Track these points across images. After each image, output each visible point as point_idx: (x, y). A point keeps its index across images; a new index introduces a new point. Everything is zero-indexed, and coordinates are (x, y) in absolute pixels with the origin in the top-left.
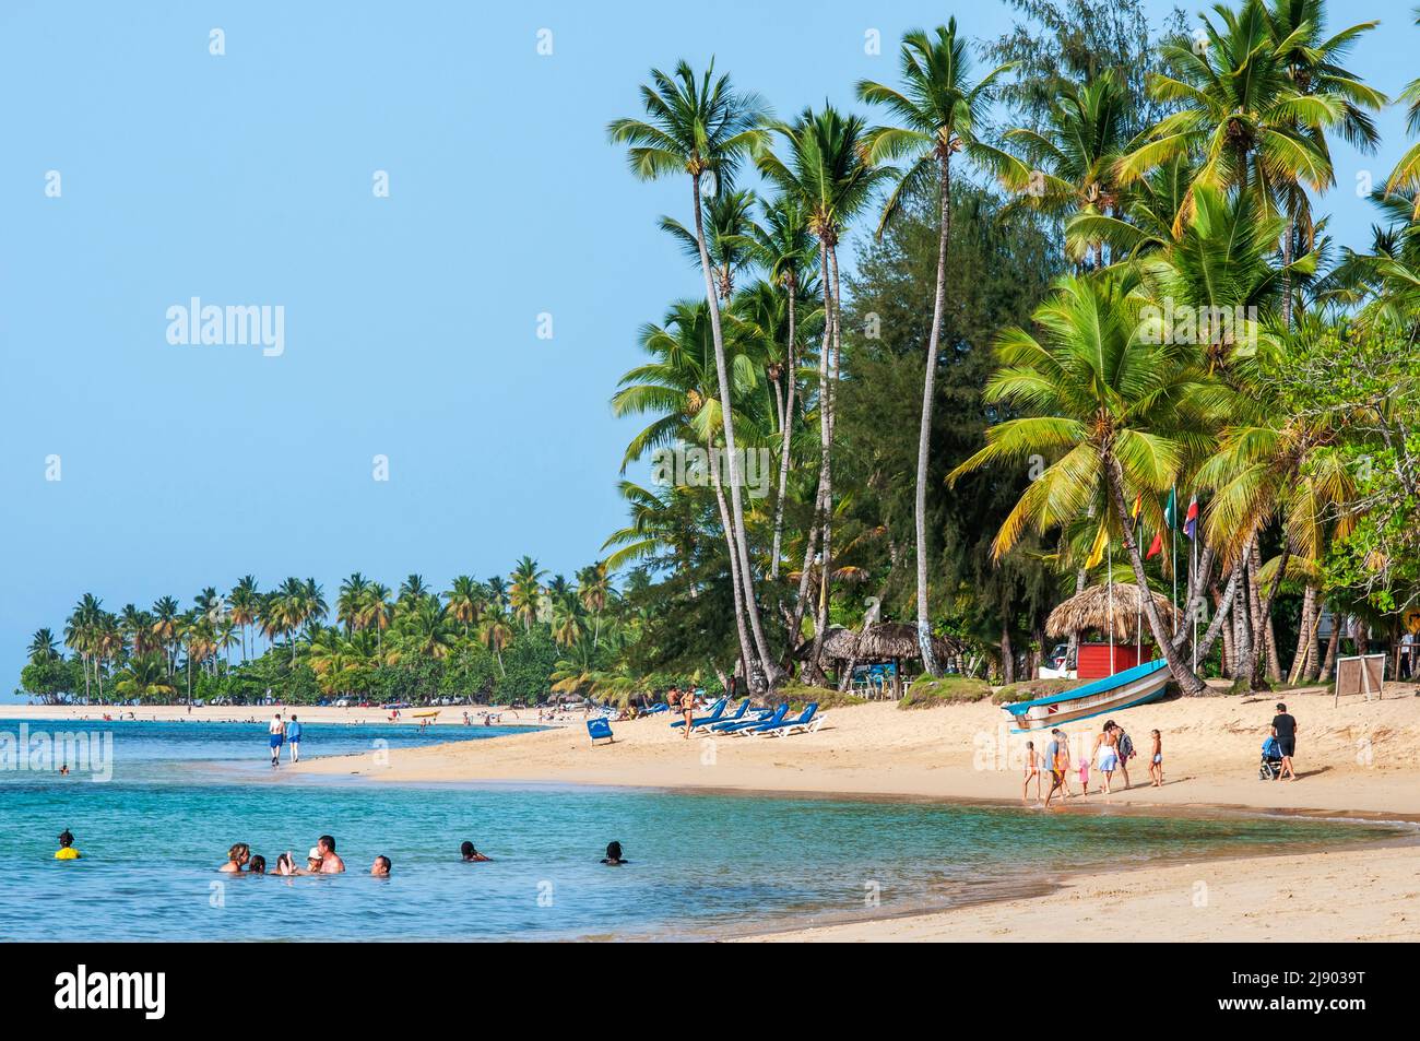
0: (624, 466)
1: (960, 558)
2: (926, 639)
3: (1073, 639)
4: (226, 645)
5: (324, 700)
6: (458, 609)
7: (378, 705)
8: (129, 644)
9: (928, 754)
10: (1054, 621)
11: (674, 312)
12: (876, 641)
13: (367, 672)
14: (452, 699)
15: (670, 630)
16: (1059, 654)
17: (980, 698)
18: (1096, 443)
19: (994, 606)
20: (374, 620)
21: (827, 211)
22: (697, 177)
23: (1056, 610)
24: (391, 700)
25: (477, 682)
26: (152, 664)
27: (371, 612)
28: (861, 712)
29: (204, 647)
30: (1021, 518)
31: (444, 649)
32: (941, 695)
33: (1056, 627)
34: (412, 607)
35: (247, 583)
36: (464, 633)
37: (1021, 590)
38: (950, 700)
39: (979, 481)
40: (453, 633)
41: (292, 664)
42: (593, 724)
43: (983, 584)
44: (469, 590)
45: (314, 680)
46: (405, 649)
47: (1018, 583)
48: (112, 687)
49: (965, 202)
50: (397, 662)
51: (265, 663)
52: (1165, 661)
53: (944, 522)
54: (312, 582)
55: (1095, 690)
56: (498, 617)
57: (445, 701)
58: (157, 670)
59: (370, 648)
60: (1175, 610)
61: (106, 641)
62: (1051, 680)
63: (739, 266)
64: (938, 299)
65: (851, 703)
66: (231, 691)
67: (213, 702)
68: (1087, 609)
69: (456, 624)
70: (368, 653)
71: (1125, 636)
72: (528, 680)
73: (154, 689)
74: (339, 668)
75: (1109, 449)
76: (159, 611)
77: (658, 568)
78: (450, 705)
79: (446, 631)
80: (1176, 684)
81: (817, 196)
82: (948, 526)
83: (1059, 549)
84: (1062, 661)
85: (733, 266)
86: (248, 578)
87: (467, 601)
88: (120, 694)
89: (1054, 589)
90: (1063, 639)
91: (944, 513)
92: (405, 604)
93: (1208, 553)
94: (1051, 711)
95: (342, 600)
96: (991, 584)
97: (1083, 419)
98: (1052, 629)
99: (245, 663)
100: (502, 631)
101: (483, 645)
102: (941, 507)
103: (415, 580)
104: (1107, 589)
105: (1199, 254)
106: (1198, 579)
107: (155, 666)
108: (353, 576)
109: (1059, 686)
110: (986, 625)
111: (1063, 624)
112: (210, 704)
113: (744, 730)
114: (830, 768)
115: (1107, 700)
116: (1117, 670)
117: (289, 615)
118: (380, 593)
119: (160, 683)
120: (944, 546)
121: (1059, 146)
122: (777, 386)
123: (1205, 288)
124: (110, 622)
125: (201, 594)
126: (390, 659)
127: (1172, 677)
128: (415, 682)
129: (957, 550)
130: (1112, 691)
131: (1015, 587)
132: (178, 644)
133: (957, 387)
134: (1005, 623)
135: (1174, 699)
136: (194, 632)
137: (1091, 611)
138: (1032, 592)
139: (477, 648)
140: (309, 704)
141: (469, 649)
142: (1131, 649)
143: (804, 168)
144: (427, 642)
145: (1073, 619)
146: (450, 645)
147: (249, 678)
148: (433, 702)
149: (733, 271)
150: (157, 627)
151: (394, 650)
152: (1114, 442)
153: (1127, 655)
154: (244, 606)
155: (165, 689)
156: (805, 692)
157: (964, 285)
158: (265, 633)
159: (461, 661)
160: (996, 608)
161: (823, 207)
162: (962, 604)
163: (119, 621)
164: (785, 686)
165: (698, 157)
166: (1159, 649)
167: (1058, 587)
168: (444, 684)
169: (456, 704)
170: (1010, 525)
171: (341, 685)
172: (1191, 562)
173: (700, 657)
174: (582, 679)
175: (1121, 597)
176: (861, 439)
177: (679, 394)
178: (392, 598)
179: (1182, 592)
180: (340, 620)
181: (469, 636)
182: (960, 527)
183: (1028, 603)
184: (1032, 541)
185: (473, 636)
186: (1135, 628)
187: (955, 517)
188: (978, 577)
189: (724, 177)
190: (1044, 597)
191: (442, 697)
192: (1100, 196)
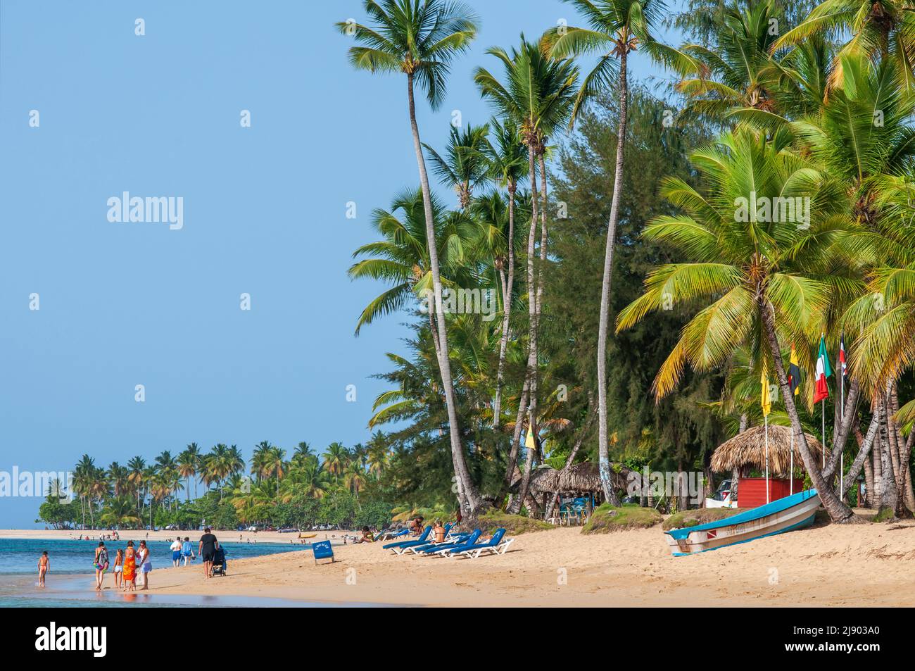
0: (359, 328)
1: (642, 408)
2: (606, 473)
3: (736, 475)
4: (175, 489)
5: (241, 527)
6: (331, 465)
7: (275, 530)
8: (112, 489)
9: (595, 575)
10: (717, 458)
11: (401, 200)
12: (573, 477)
13: (269, 508)
14: (326, 526)
15: (407, 469)
16: (724, 488)
17: (652, 524)
18: (751, 288)
19: (670, 448)
20: (274, 473)
21: (535, 121)
22: (411, 76)
23: (719, 448)
24: (284, 527)
25: (343, 515)
26: (126, 502)
27: (272, 467)
28: (549, 536)
29: (161, 491)
30: (681, 358)
31: (321, 492)
32: (618, 522)
33: (719, 463)
34: (301, 464)
35: (193, 448)
36: (335, 481)
37: (693, 434)
38: (626, 526)
39: (658, 342)
40: (327, 481)
41: (220, 503)
42: (318, 546)
43: (661, 428)
44: (338, 452)
45: (235, 513)
46: (295, 492)
47: (691, 428)
48: (99, 518)
49: (646, 112)
50: (289, 501)
51: (201, 501)
52: (815, 491)
53: (629, 378)
54: (234, 448)
55: (753, 517)
56: (357, 470)
57: (322, 527)
58: (129, 506)
59: (272, 491)
60: (824, 450)
61: (96, 487)
62: (714, 509)
63: (476, 182)
64: (617, 178)
65: (542, 529)
66: (178, 521)
67: (167, 527)
68: (746, 447)
69: (330, 476)
70: (271, 495)
71: (779, 470)
72: (377, 514)
73: (126, 519)
74: (252, 505)
75: (762, 292)
76: (131, 466)
77: (399, 418)
78: (325, 530)
79: (323, 480)
80: (825, 512)
81: (526, 108)
82: (631, 380)
83: (723, 396)
84: (727, 494)
85: (471, 183)
86: (194, 444)
87: (337, 460)
88: (104, 523)
89: (720, 431)
90: (727, 475)
91: (629, 370)
92: (297, 462)
93: (854, 393)
94: (710, 537)
95: (254, 459)
96: (668, 429)
97: (738, 265)
98: (716, 464)
99: (188, 502)
100: (359, 480)
101: (347, 489)
102: (626, 365)
103: (303, 445)
104: (764, 430)
105: (846, 117)
106: (844, 418)
107: (128, 503)
108: (262, 444)
109: (721, 513)
110: (664, 464)
111: (725, 461)
112: (165, 529)
113: (443, 552)
114: (505, 588)
115: (762, 526)
116: (772, 499)
117: (218, 469)
118: (279, 454)
119: (131, 515)
120: (628, 397)
121: (724, 57)
122: (502, 274)
123: (851, 148)
124: (99, 475)
125: (161, 455)
126: (285, 499)
127: (822, 505)
128: (302, 515)
129: (639, 402)
130: (767, 518)
131: (689, 432)
132: (146, 488)
133: (640, 264)
134: (680, 462)
135: (822, 526)
136: (154, 480)
137: (749, 449)
138: (703, 435)
139: (343, 492)
140: (231, 529)
141: (337, 492)
142: (786, 482)
143: (516, 86)
144: (310, 487)
145: (734, 456)
146: (325, 490)
147: (191, 511)
148: (313, 528)
149: (472, 187)
150: (131, 477)
151: (287, 493)
152: (767, 286)
153: (781, 486)
154: (188, 463)
155: (134, 519)
156: (502, 519)
157: (647, 179)
158: (203, 483)
159: (332, 501)
160: (673, 450)
161: (531, 118)
162: (644, 447)
163: (107, 473)
164: (485, 513)
165: (412, 58)
166: (809, 481)
167: (723, 431)
168: (321, 516)
169: (329, 530)
170: (671, 364)
171: (252, 516)
172: (837, 408)
173: (433, 491)
174: (413, 513)
175: (776, 437)
176: (559, 307)
177: (405, 267)
178: (287, 457)
179: (830, 434)
180: (253, 473)
181: (338, 484)
182: (642, 381)
183: (699, 445)
184: (702, 393)
185: (341, 483)
186: (788, 464)
187: (637, 372)
188: (657, 423)
189: (436, 78)
190: (713, 440)
191: (319, 525)
192: (760, 102)
